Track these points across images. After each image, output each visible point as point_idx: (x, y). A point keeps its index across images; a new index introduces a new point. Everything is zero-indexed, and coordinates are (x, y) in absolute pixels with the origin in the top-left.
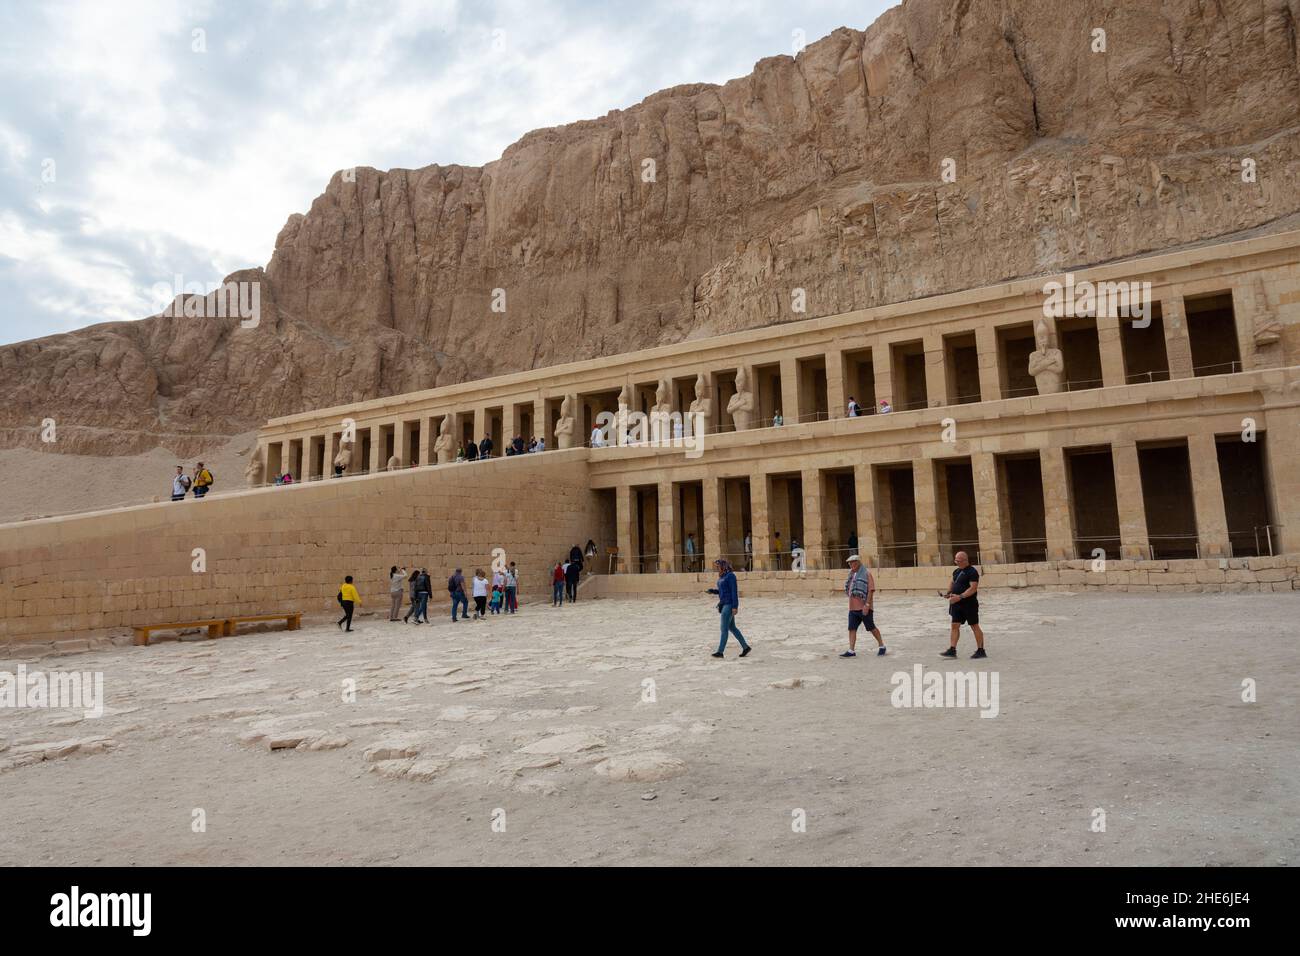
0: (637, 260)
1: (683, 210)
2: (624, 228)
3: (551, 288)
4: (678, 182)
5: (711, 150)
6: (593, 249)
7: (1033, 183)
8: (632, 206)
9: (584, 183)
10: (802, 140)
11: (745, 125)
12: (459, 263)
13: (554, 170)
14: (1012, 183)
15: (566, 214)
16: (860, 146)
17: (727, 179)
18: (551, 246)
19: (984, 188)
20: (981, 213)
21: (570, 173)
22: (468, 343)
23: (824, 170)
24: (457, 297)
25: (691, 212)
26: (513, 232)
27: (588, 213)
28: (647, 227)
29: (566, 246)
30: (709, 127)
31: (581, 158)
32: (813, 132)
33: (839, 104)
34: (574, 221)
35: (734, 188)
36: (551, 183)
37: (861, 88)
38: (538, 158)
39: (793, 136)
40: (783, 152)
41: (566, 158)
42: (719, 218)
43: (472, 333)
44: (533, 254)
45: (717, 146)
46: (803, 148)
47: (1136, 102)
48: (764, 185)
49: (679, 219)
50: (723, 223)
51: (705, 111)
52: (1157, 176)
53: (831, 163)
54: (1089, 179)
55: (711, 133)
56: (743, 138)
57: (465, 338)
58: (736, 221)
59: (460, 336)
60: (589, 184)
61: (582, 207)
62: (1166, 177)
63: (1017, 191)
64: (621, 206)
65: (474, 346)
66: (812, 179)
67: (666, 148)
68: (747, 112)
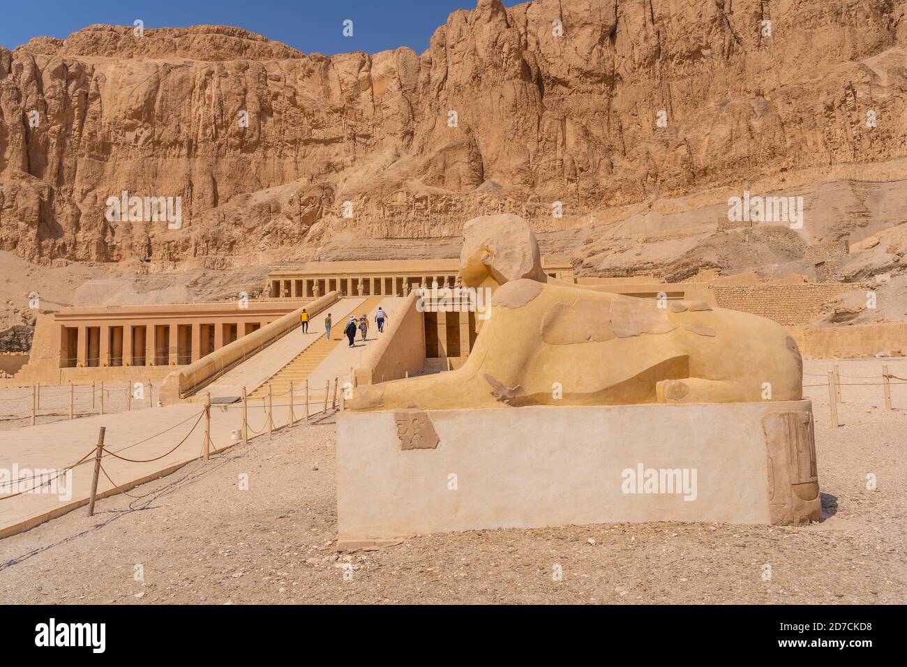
0: (225, 159)
1: (256, 133)
2: (217, 137)
3: (159, 166)
4: (254, 115)
5: (276, 100)
6: (192, 147)
7: (485, 201)
8: (222, 124)
9: (183, 99)
10: (336, 111)
11: (299, 91)
12: (81, 135)
13: (161, 85)
14: (478, 199)
15: (170, 117)
16: (370, 123)
17: (286, 121)
18: (159, 136)
19: (468, 198)
20: (466, 208)
21: (174, 90)
22: (92, 194)
23: (349, 132)
24: (79, 160)
25: (262, 136)
26: (127, 121)
27: (187, 121)
28: (232, 140)
29: (172, 140)
30: (275, 85)
31: (182, 81)
32: (343, 109)
33: (358, 96)
34: (177, 124)
35: (290, 127)
36: (160, 94)
37: (370, 90)
38: (149, 74)
39: (331, 107)
40: (323, 114)
41: (171, 78)
42: (280, 143)
43: (93, 188)
44: (146, 141)
45: (280, 98)
46: (336, 115)
47: (518, 179)
48: (310, 130)
49: (254, 139)
50: (283, 147)
51: (273, 74)
52: (524, 209)
53: (352, 129)
54: (504, 205)
55: (277, 90)
56: (297, 98)
57: (90, 190)
58: (292, 148)
59: (85, 188)
60: (187, 100)
61: (183, 114)
62: (527, 211)
63: (480, 203)
64: (215, 123)
65: (96, 197)
66: (340, 135)
67: (246, 91)
68: (300, 82)
